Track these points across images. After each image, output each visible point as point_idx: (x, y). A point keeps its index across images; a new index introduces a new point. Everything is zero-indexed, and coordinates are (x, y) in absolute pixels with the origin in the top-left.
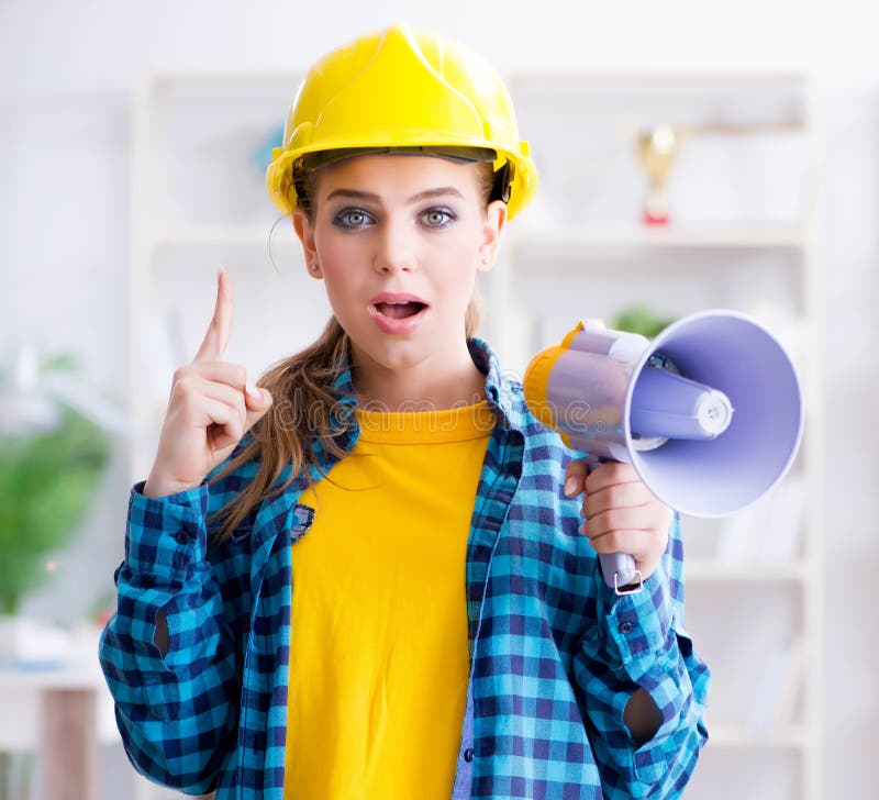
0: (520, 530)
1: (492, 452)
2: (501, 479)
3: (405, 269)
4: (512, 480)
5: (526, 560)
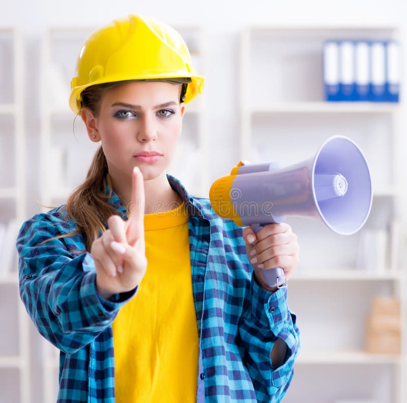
2: (200, 242)
5: (218, 281)
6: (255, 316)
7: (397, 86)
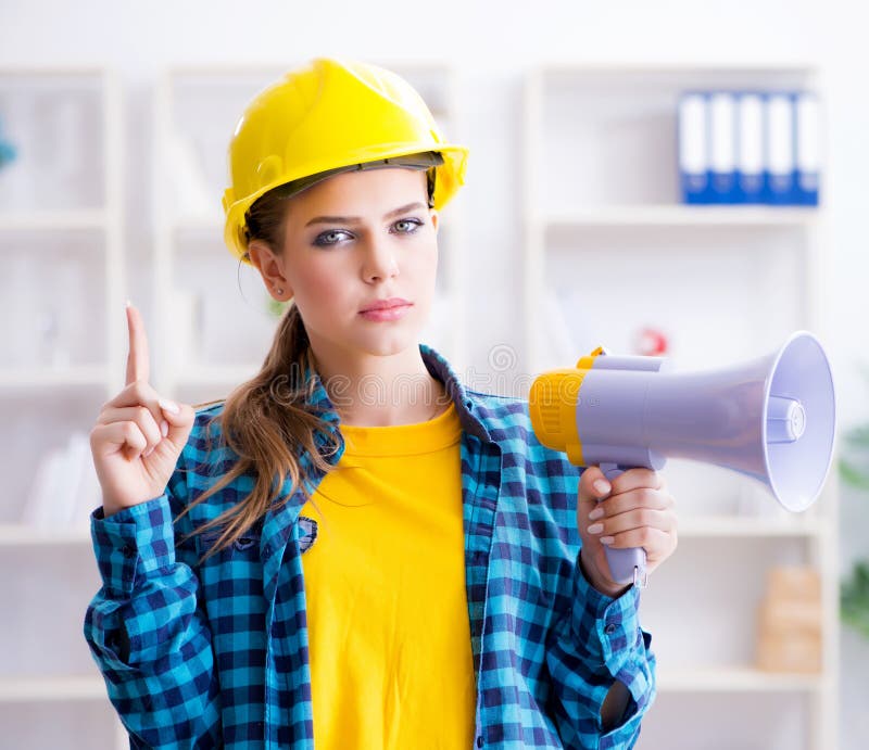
0: (506, 536)
1: (467, 459)
2: (482, 487)
3: (393, 276)
4: (492, 489)
5: (514, 563)
6: (577, 633)
7: (816, 175)
